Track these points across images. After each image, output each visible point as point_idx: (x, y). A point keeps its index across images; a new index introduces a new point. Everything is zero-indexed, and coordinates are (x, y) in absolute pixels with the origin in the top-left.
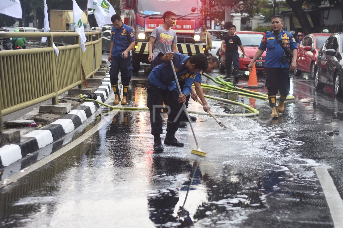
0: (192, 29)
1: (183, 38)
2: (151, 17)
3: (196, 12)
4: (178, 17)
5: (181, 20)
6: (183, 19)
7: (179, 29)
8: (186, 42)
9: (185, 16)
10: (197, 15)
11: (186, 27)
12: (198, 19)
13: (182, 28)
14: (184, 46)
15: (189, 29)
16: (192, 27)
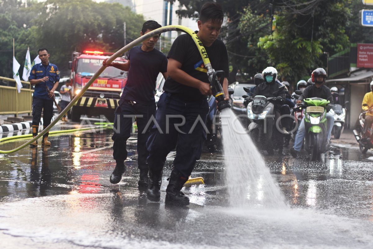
0: (119, 88)
1: (111, 95)
2: (87, 77)
3: (123, 75)
4: (109, 78)
5: (111, 81)
6: (112, 80)
7: (109, 87)
8: (114, 98)
9: (114, 78)
10: (124, 77)
11: (114, 86)
12: (125, 80)
13: (111, 87)
14: (112, 101)
15: (117, 88)
16: (119, 86)
